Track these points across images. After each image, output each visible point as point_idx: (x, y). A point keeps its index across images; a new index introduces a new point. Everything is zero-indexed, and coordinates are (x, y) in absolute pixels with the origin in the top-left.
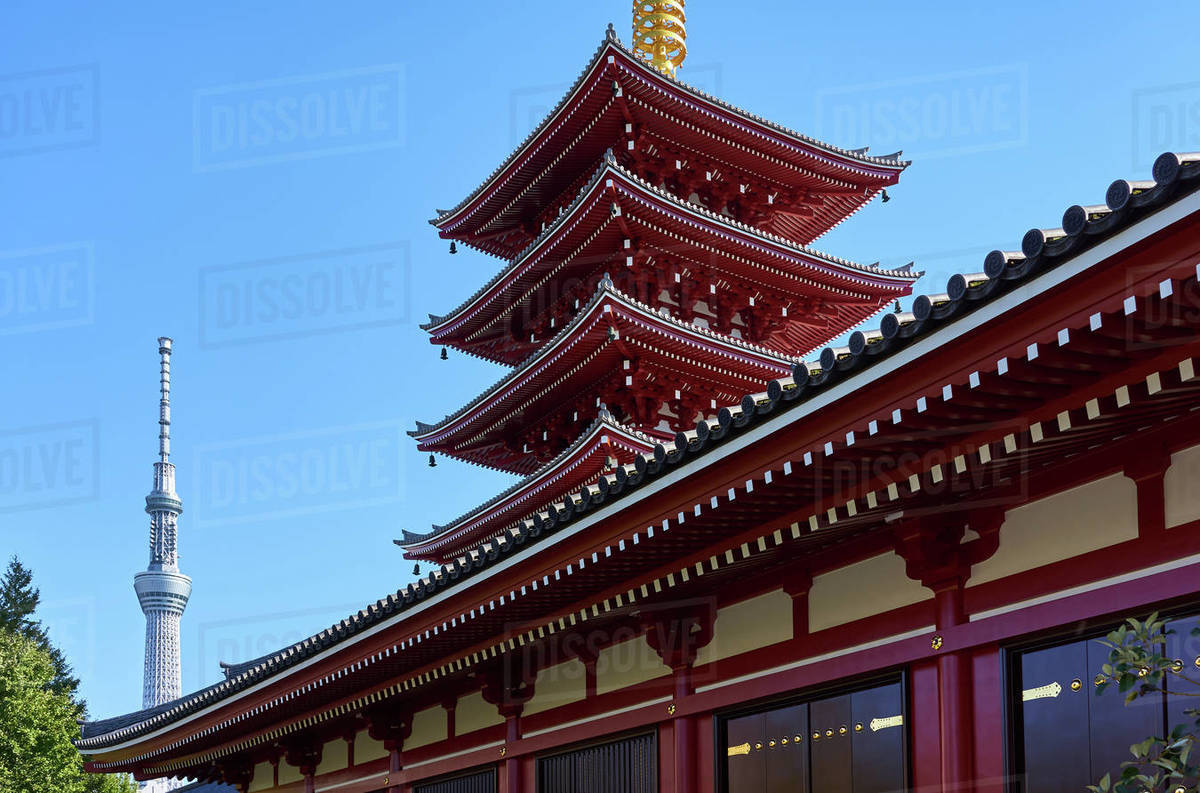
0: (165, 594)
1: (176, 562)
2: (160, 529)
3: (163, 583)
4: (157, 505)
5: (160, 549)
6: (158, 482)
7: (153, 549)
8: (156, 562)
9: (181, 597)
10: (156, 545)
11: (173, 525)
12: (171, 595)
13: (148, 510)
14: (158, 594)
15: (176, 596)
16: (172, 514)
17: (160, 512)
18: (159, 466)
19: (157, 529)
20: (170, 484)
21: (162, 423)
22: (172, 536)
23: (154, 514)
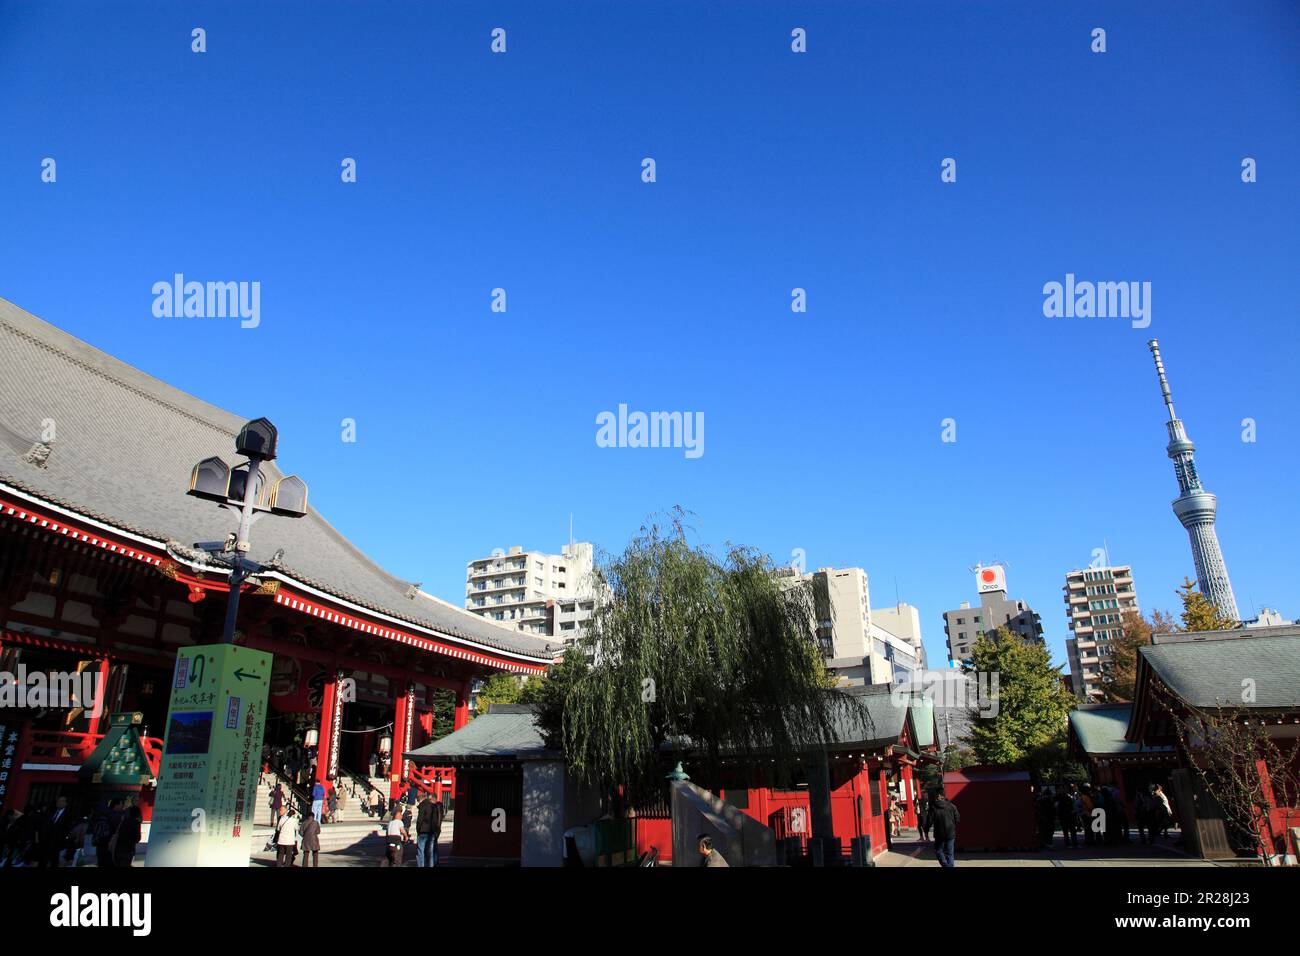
0: (1198, 511)
1: (1200, 485)
2: (1182, 466)
3: (1194, 504)
4: (1175, 451)
5: (1185, 478)
6: (1172, 436)
7: (1181, 482)
8: (1186, 490)
9: (1211, 510)
10: (1182, 479)
12: (1203, 510)
13: (1170, 456)
14: (1193, 512)
15: (1207, 510)
16: (1189, 454)
17: (1179, 455)
18: (1170, 425)
19: (1180, 466)
20: (1181, 434)
21: (1165, 395)
22: (1192, 468)
23: (1175, 457)
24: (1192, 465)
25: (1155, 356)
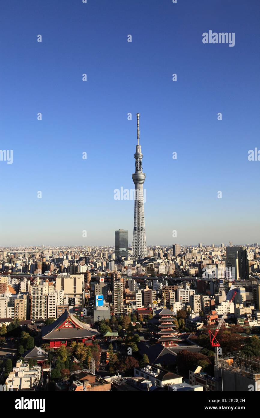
1: (142, 170)
2: (138, 162)
3: (138, 176)
4: (137, 156)
6: (137, 150)
7: (136, 167)
8: (137, 170)
9: (143, 179)
10: (137, 166)
11: (141, 161)
12: (141, 179)
13: (135, 157)
14: (138, 179)
16: (141, 158)
17: (138, 158)
18: (137, 147)
19: (137, 162)
20: (140, 151)
21: (138, 135)
22: (141, 163)
23: (136, 158)
24: (141, 162)
25: (138, 120)
